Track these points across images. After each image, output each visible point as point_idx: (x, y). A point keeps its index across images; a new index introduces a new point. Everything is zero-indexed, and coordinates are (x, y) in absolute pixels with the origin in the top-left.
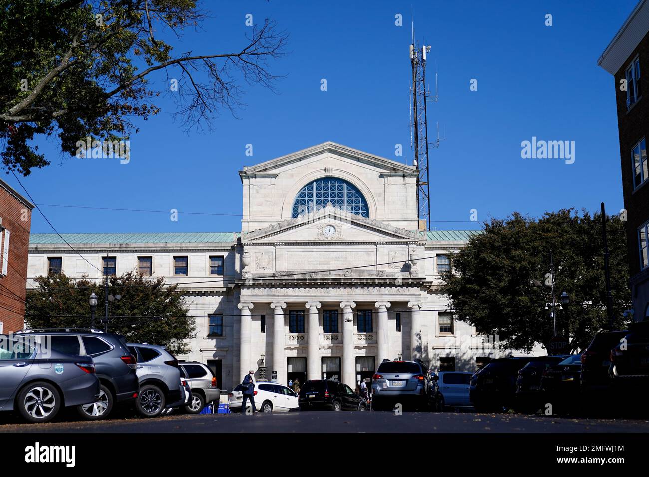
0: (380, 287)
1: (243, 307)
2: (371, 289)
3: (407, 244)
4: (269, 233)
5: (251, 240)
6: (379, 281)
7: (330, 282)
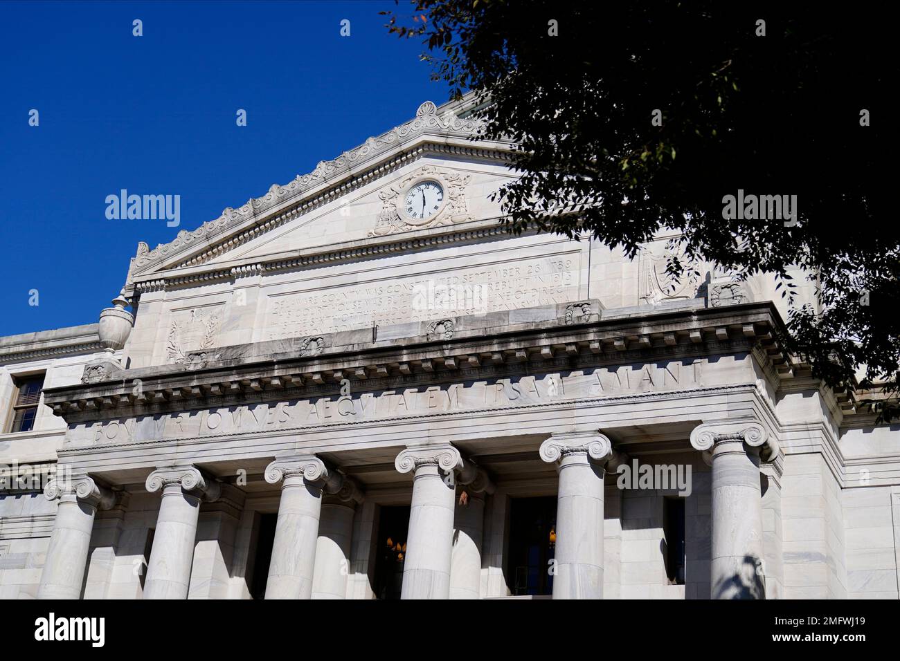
0: (565, 372)
2: (527, 382)
5: (163, 269)
6: (555, 341)
7: (357, 364)
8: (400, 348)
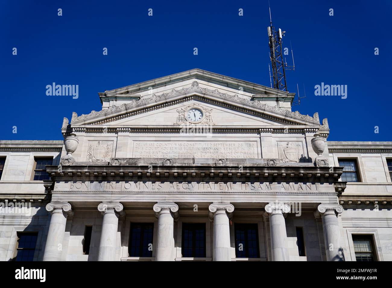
0: (271, 182)
1: (55, 209)
2: (257, 184)
3: (302, 131)
4: (111, 115)
5: (85, 124)
6: (270, 171)
7: (193, 171)
8: (211, 167)
